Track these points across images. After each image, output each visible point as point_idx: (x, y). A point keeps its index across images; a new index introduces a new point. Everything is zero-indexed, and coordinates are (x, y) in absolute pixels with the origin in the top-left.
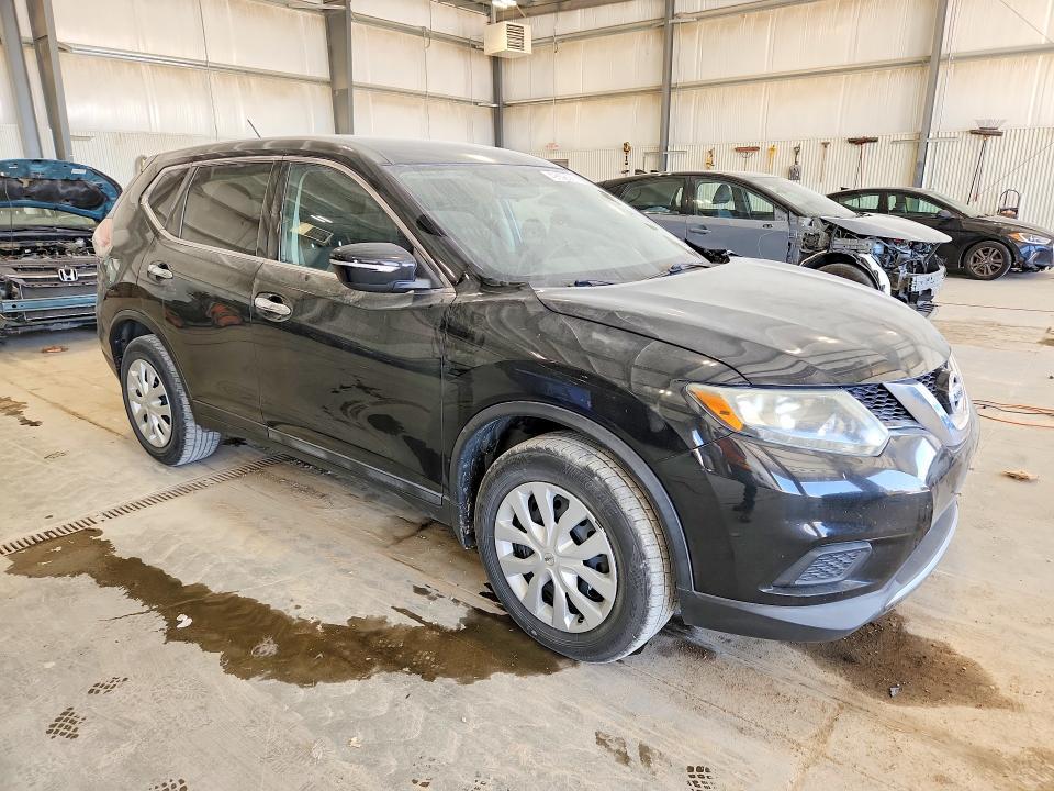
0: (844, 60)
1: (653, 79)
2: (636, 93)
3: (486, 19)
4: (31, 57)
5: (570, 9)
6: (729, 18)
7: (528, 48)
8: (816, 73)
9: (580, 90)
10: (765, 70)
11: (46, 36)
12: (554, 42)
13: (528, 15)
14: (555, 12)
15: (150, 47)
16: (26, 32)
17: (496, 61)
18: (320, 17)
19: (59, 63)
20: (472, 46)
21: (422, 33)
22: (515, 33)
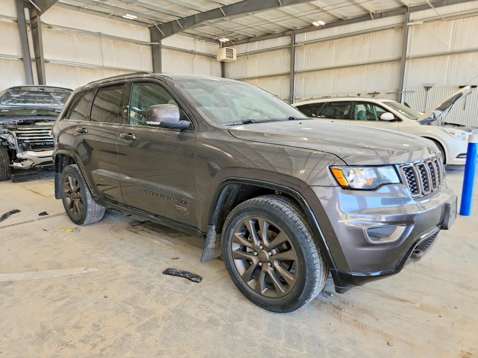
0: (365, 60)
1: (286, 69)
2: (280, 75)
3: (219, 46)
4: (34, 65)
5: (253, 41)
6: (318, 44)
7: (235, 58)
8: (355, 65)
9: (257, 74)
10: (333, 65)
11: (40, 57)
12: (247, 55)
13: (236, 44)
14: (247, 43)
15: (81, 60)
16: (33, 56)
17: (223, 63)
18: (149, 47)
19: (44, 67)
20: (212, 57)
21: (192, 52)
22: (230, 52)
